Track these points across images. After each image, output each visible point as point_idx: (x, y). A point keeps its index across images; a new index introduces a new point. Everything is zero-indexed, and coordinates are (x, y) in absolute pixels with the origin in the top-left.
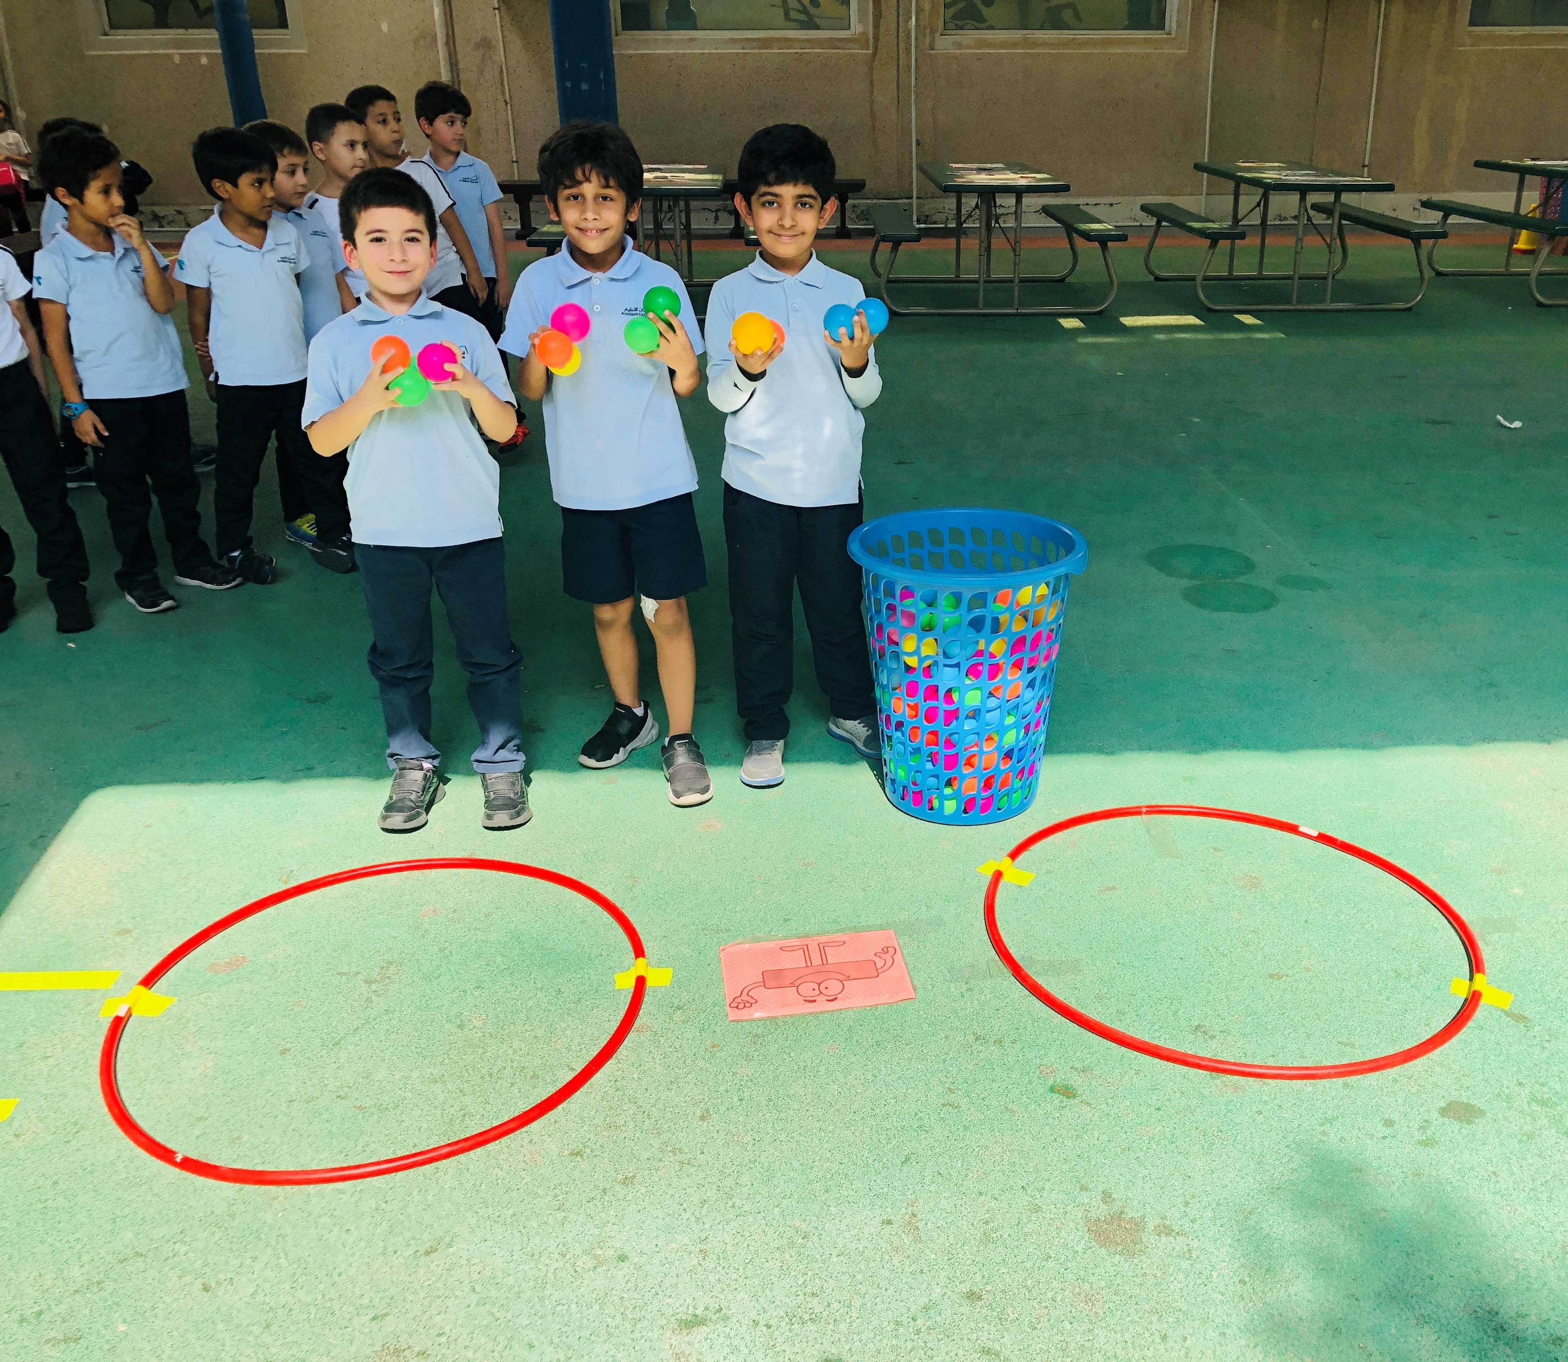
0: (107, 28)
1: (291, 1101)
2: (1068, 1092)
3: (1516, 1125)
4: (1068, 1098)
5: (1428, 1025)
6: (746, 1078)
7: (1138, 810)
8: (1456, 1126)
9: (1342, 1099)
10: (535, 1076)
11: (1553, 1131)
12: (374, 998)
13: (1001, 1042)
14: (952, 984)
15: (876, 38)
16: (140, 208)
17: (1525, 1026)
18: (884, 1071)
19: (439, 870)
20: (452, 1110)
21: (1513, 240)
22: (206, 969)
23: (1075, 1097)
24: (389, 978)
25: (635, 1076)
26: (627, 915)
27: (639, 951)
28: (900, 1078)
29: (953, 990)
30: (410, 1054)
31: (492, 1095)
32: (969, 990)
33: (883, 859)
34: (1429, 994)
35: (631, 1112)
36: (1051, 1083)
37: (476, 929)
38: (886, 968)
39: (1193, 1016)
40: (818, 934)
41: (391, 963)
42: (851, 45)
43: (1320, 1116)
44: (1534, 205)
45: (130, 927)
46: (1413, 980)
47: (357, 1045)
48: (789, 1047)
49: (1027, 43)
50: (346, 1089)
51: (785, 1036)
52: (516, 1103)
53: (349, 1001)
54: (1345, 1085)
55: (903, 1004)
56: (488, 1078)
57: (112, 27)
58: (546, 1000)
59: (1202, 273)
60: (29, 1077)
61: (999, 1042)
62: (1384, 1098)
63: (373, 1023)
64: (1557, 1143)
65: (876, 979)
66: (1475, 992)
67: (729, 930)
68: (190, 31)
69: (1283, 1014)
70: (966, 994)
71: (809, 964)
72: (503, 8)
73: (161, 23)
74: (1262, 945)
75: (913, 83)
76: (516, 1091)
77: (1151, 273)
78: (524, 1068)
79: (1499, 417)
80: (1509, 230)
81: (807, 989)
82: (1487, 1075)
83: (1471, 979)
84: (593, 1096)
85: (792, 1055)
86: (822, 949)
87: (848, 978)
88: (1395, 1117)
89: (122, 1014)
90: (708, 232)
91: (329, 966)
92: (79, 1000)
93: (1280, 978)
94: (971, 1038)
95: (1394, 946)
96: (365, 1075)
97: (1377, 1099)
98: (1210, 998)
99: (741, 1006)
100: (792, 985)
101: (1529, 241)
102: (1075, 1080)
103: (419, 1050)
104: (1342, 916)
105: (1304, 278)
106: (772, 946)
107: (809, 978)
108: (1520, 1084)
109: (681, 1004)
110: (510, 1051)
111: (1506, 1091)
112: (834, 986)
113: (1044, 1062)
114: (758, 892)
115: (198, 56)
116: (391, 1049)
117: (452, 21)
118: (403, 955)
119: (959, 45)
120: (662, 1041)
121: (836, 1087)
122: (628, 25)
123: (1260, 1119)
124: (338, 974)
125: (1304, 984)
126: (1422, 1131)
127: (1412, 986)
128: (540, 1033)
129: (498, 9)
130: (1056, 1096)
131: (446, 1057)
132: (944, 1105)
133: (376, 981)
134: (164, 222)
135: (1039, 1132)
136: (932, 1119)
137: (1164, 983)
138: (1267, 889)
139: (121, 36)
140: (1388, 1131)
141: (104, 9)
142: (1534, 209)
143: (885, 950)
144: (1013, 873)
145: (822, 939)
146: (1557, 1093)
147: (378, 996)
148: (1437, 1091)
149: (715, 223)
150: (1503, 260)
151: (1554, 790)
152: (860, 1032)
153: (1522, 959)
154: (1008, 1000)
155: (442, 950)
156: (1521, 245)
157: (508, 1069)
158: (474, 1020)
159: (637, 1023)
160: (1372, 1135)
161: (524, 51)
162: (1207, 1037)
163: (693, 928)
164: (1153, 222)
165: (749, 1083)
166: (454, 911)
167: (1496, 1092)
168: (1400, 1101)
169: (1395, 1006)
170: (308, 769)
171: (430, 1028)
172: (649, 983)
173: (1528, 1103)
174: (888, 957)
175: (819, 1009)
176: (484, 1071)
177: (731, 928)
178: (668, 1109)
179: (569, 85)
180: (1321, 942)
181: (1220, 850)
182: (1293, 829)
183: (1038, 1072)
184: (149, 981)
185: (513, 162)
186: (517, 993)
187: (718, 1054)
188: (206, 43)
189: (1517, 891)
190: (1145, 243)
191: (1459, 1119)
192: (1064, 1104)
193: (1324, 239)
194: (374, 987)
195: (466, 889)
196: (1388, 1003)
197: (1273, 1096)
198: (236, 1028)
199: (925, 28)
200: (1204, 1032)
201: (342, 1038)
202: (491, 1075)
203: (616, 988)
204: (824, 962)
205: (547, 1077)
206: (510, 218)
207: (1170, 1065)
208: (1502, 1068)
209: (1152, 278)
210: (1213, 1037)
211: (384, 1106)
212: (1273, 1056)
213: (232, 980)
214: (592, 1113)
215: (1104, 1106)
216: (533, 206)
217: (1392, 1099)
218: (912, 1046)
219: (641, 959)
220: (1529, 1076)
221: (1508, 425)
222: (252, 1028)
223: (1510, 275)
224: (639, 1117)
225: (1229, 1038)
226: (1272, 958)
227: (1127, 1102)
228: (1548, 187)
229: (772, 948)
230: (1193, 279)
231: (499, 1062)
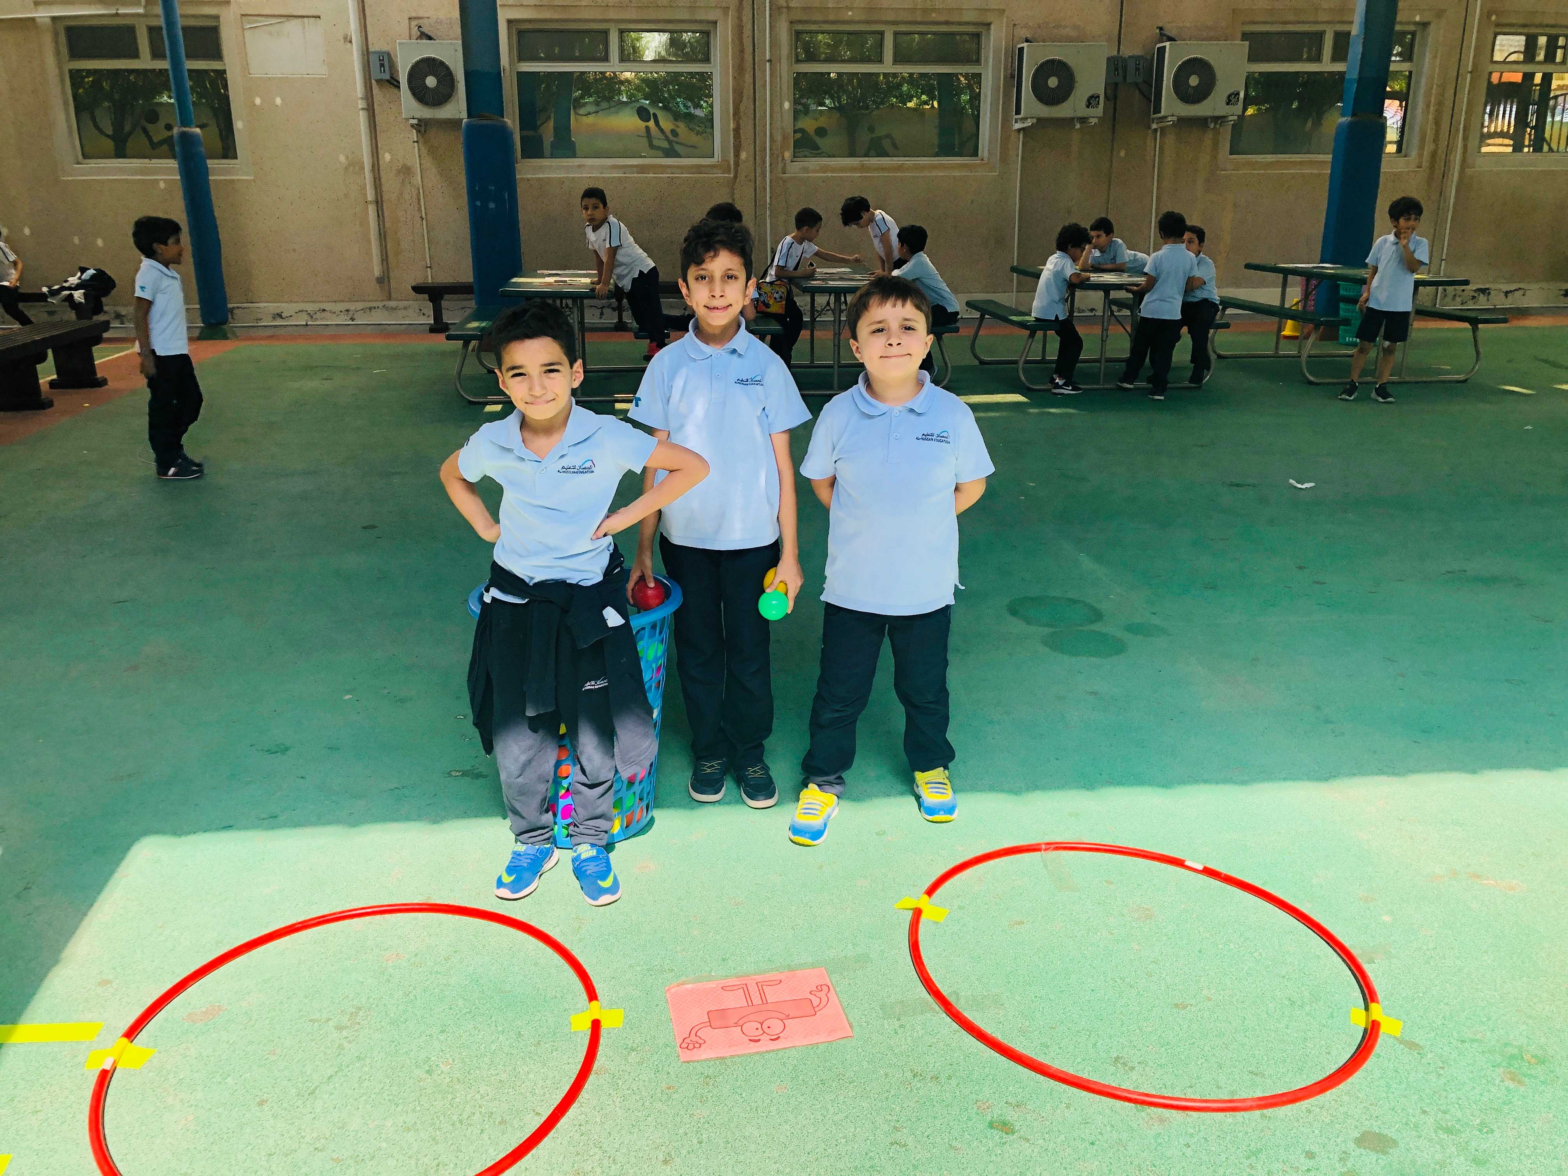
0: (80, 157)
1: (270, 1155)
2: (1006, 1127)
3: (1428, 1154)
4: (1006, 1133)
5: (1329, 1053)
6: (702, 1121)
7: (1036, 847)
8: (1373, 1156)
9: (1262, 1131)
10: (503, 1122)
11: (1462, 1158)
12: (346, 1044)
13: (938, 1078)
14: (886, 1021)
15: (737, 164)
16: (105, 308)
17: (1419, 1054)
18: (832, 1110)
19: (399, 915)
20: (426, 1160)
21: (1280, 329)
22: (183, 1019)
23: (1013, 1133)
24: (359, 1023)
25: (598, 1120)
26: (576, 956)
27: (592, 995)
28: (847, 1117)
29: (887, 1027)
30: (383, 1101)
31: (464, 1142)
32: (901, 1026)
33: (807, 898)
34: (1324, 1022)
35: (597, 1157)
36: (989, 1118)
37: (437, 972)
38: (821, 1006)
39: (1111, 1048)
40: (756, 974)
41: (360, 1009)
42: (715, 170)
43: (1245, 1148)
44: (1296, 300)
45: (110, 977)
46: (1307, 1008)
47: (332, 1094)
48: (740, 1087)
49: (863, 168)
50: (323, 1141)
51: (735, 1076)
52: (486, 1151)
53: (322, 1048)
54: (1262, 1116)
55: (842, 1042)
56: (458, 1125)
57: (85, 156)
58: (508, 1043)
59: (1023, 359)
60: (21, 1132)
61: (936, 1078)
62: (1302, 1129)
63: (346, 1070)
64: (1467, 1171)
65: (814, 1017)
66: (1373, 1022)
67: (672, 970)
68: (154, 161)
69: (1194, 1043)
70: (900, 1031)
71: (750, 1004)
72: (421, 140)
73: (120, 153)
74: (1164, 976)
75: (768, 201)
76: (486, 1138)
77: (976, 357)
78: (492, 1113)
79: (1291, 481)
80: (1276, 319)
81: (751, 1028)
82: (1393, 1104)
83: (1367, 1008)
84: (559, 1141)
85: (744, 1095)
86: (760, 986)
87: (788, 1017)
88: (1315, 1149)
89: (108, 1068)
90: (596, 326)
91: (301, 1013)
92: (65, 1053)
93: (1185, 1007)
94: (909, 1075)
95: (1283, 973)
96: (340, 1125)
97: (1295, 1131)
98: (1124, 1029)
99: (691, 1047)
100: (736, 1025)
101: (1295, 329)
102: (1012, 1116)
103: (391, 1097)
104: (1232, 946)
105: (1110, 361)
106: (715, 986)
107: (752, 1017)
108: (1424, 1112)
109: (635, 1046)
110: (478, 1096)
111: (1413, 1120)
112: (776, 1026)
113: (980, 1098)
114: (696, 932)
115: (157, 181)
116: (364, 1098)
117: (377, 152)
118: (371, 1000)
119: (805, 170)
120: (620, 1084)
121: (788, 1127)
122: (527, 154)
123: (1189, 1152)
124: (311, 1021)
125: (1208, 1013)
126: (1342, 1162)
127: (1307, 1014)
128: (504, 1077)
129: (417, 142)
130: (996, 1132)
131: (417, 1103)
132: (892, 1144)
133: (347, 1027)
134: (125, 320)
135: (984, 1170)
136: (882, 1158)
137: (1080, 1015)
138: (1160, 920)
139: (93, 164)
140: (1310, 1163)
141: (77, 142)
142: (1297, 303)
143: (819, 988)
144: (932, 911)
145: (760, 978)
146: (1459, 1120)
147: (350, 1042)
148: (1349, 1122)
149: (601, 318)
150: (1273, 345)
151: (1401, 820)
152: (805, 1071)
153: (1403, 986)
154: (939, 1036)
155: (407, 995)
156: (1287, 332)
157: (478, 1115)
158: (441, 1065)
159: (596, 1066)
160: (1297, 1168)
161: (438, 177)
162: (1127, 1068)
163: (638, 968)
164: (977, 315)
165: (706, 1125)
166: (416, 955)
167: (1404, 1121)
168: (1317, 1132)
169: (1295, 1035)
170: (272, 817)
171: (400, 1074)
172: (604, 1025)
173: (1435, 1132)
174: (822, 994)
175: (764, 1049)
176: (455, 1118)
177: (674, 968)
178: (632, 1153)
179: (478, 203)
180: (1217, 971)
181: (1112, 883)
182: (1178, 863)
183: (976, 1108)
184: (131, 1033)
185: (427, 267)
186: (480, 1037)
187: (675, 1096)
188: (168, 171)
189: (1386, 918)
190: (972, 332)
191: (1374, 1149)
192: (1004, 1140)
193: (1125, 329)
194: (345, 1033)
195: (425, 933)
196: (1288, 1031)
197: (1197, 1129)
198: (214, 1080)
199: (778, 156)
200: (1123, 1063)
201: (316, 1087)
202: (461, 1122)
203: (572, 1031)
204: (764, 1001)
205: (515, 1122)
206: (424, 314)
207: (1098, 1097)
208: (1405, 1097)
209: (977, 363)
210: (1132, 1069)
211: (360, 1158)
212: (1191, 1087)
213: (209, 1030)
214: (560, 1159)
215: (1041, 1141)
216: (444, 304)
217: (1308, 1130)
218: (855, 1084)
219: (594, 1002)
220: (1431, 1104)
221: (1299, 486)
222: (229, 1080)
223: (1279, 357)
224: (605, 1162)
225: (1147, 1069)
226: (1175, 988)
227: (1062, 1137)
228: (1307, 285)
229: (714, 988)
230: (1015, 362)
231: (468, 1108)
